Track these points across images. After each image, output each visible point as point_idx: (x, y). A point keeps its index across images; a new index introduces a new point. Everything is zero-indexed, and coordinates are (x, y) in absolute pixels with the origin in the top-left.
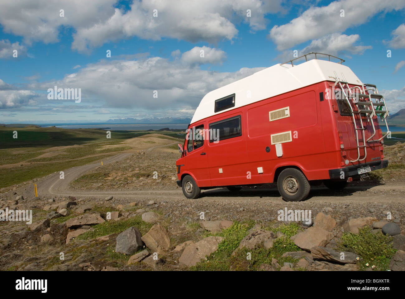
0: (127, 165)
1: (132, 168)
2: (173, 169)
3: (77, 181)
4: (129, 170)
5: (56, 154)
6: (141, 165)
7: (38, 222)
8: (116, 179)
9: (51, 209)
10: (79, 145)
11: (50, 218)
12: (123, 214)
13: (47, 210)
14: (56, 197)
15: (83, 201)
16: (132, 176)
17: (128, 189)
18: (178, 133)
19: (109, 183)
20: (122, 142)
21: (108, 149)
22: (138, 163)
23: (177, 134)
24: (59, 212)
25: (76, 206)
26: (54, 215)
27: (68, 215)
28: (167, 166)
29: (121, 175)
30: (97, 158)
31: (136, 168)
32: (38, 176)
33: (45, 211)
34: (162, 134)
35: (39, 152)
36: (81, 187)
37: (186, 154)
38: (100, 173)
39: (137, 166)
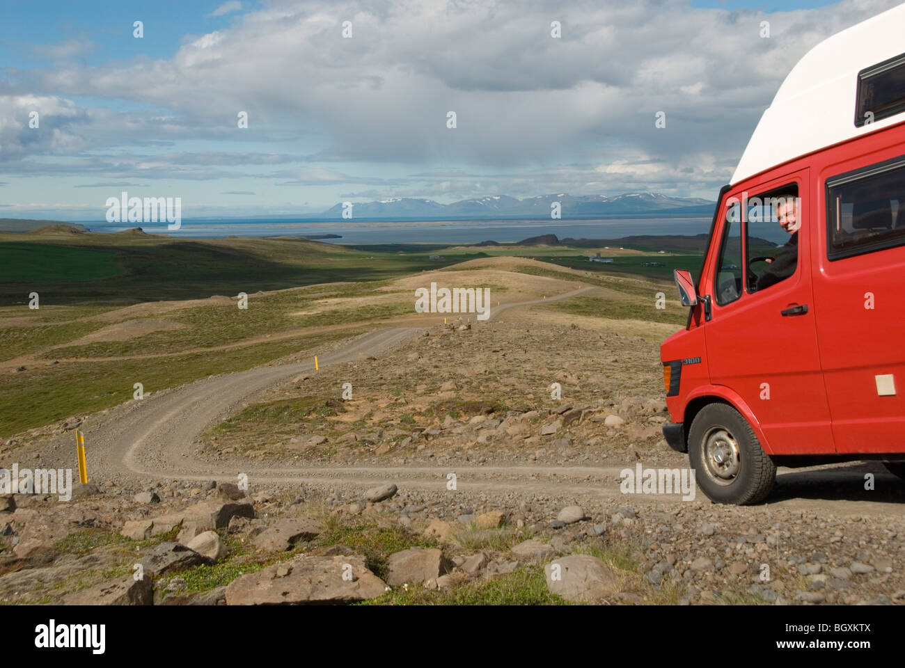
0: (408, 371)
1: (428, 381)
2: (582, 387)
3: (229, 427)
4: (418, 387)
5: (145, 329)
6: (461, 370)
7: (107, 585)
8: (370, 423)
9: (155, 531)
10: (228, 298)
11: (155, 569)
12: (457, 560)
13: (136, 537)
14: (159, 485)
15: (272, 500)
16: (429, 411)
17: (432, 459)
18: (590, 253)
19: (352, 436)
20: (385, 289)
21: (335, 312)
22: (449, 364)
23: (588, 258)
24: (189, 546)
25: (254, 521)
26: (172, 558)
27: (224, 556)
28: (560, 374)
29: (387, 407)
30: (295, 343)
31: (443, 380)
32: (80, 406)
33: (130, 539)
34: (531, 258)
35: (85, 320)
36: (245, 450)
37: (707, 314)
38: (311, 397)
39: (446, 375)
